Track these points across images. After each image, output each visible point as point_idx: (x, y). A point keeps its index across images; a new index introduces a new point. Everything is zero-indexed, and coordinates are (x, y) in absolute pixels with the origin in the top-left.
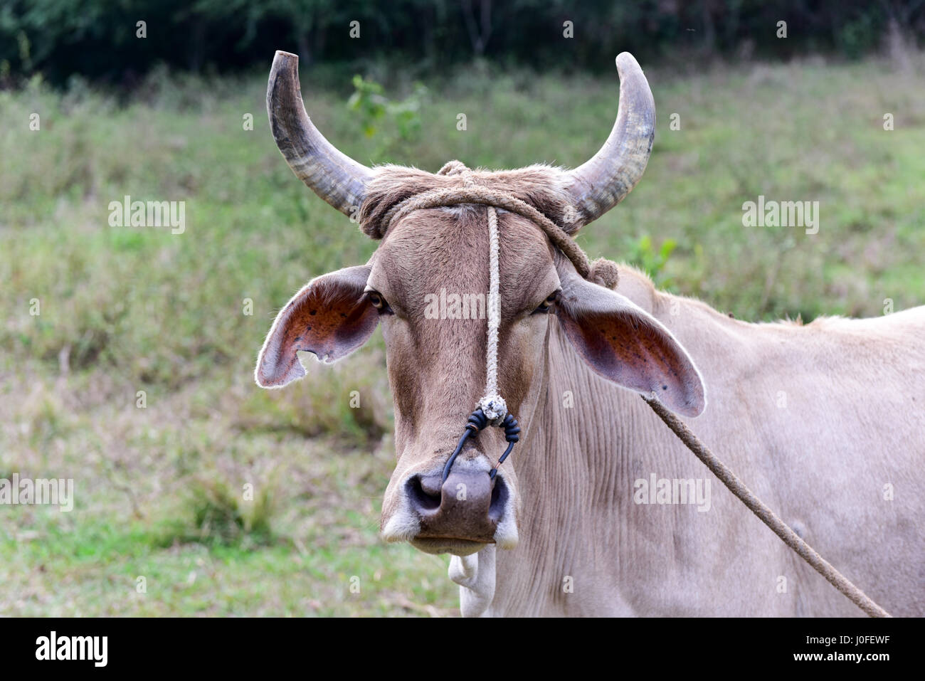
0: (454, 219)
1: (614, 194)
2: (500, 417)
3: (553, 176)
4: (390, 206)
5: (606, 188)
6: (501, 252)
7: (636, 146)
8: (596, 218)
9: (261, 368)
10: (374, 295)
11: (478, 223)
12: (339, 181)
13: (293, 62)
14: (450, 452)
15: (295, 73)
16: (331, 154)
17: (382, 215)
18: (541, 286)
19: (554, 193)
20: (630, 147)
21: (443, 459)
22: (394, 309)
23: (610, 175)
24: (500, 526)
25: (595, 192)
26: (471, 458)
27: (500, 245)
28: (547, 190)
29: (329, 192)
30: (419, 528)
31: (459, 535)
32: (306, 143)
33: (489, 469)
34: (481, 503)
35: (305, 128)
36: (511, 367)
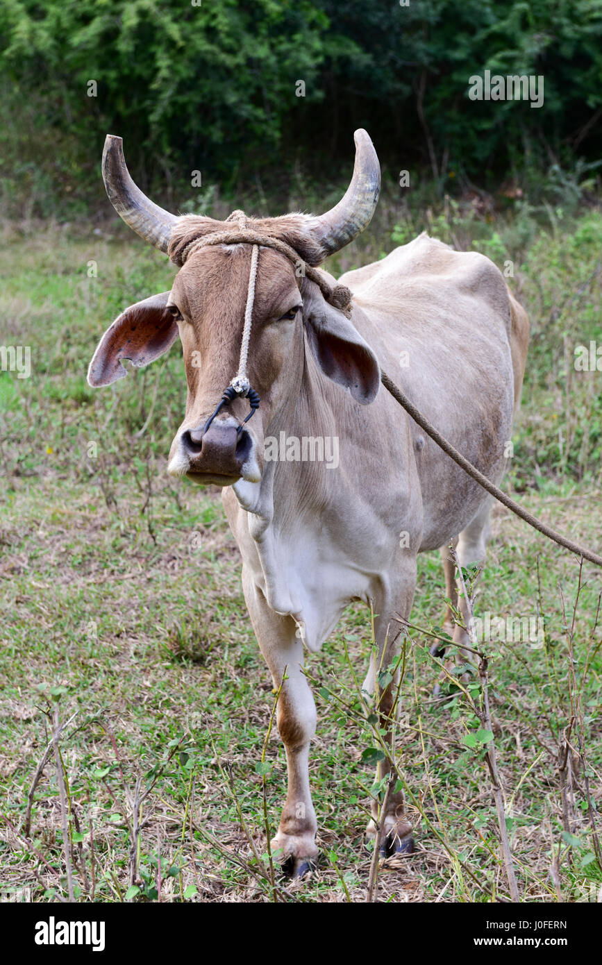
0: (228, 254)
1: (348, 233)
2: (244, 391)
3: (303, 221)
4: (187, 244)
5: (342, 229)
6: (257, 276)
7: (364, 198)
8: (336, 251)
9: (91, 375)
10: (174, 309)
11: (244, 257)
12: (155, 226)
13: (119, 143)
14: (210, 414)
15: (120, 150)
16: (149, 207)
17: (182, 250)
18: (284, 301)
19: (302, 233)
20: (360, 199)
21: (206, 418)
22: (184, 316)
23: (345, 220)
24: (245, 465)
25: (334, 232)
26: (224, 419)
27: (257, 272)
28: (296, 231)
29: (147, 235)
30: (189, 466)
31: (216, 471)
32: (130, 199)
33: (237, 426)
34: (229, 449)
35: (128, 189)
36: (263, 357)
